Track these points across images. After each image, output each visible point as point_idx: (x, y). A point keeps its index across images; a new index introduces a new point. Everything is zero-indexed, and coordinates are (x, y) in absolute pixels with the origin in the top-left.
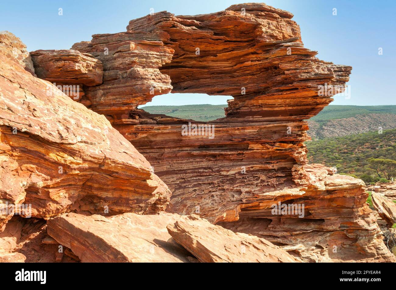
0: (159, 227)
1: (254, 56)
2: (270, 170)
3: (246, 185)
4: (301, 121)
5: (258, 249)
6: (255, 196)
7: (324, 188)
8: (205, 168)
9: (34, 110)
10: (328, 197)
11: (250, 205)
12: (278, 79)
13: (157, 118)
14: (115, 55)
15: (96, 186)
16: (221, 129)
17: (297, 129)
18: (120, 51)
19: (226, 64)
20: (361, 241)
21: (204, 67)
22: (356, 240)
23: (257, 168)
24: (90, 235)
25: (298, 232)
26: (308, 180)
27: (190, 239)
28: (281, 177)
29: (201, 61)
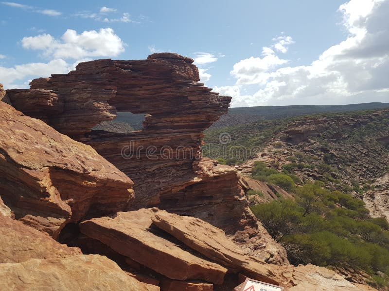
0: (138, 219)
1: (169, 89)
2: (177, 166)
3: (163, 177)
4: (199, 132)
5: (199, 226)
6: (170, 185)
7: (212, 175)
8: (134, 168)
9: (61, 151)
10: (215, 181)
11: (166, 191)
12: (186, 106)
13: (100, 134)
14: (72, 91)
15: (100, 197)
16: (146, 139)
17: (196, 138)
18: (78, 89)
19: (147, 92)
20: (236, 208)
21: (132, 95)
22: (233, 208)
23: (169, 165)
24: (113, 231)
25: (196, 206)
26: (202, 171)
27: (169, 226)
28: (185, 169)
29: (129, 91)
